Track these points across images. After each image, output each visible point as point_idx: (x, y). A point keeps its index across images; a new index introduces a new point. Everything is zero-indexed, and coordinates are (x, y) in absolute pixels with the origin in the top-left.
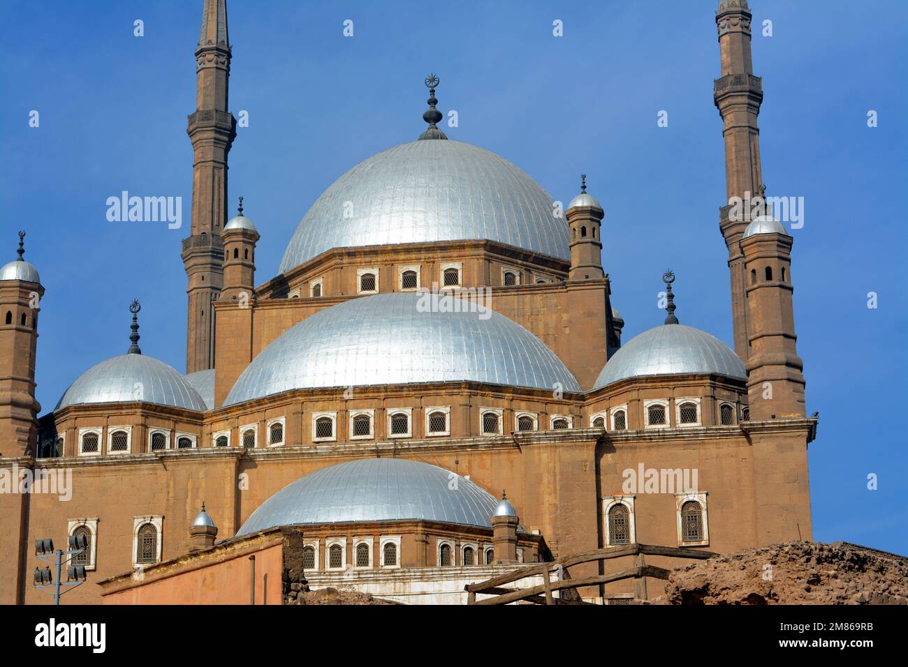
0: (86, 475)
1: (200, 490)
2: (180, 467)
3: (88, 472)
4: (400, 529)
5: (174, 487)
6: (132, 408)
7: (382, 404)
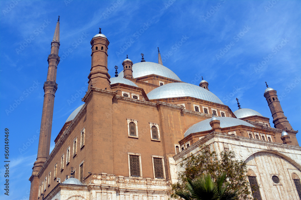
0: (131, 105)
1: (172, 118)
2: (165, 109)
3: (132, 104)
4: (270, 133)
5: (164, 115)
6: (138, 90)
7: (210, 107)
